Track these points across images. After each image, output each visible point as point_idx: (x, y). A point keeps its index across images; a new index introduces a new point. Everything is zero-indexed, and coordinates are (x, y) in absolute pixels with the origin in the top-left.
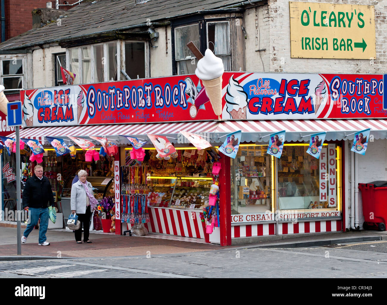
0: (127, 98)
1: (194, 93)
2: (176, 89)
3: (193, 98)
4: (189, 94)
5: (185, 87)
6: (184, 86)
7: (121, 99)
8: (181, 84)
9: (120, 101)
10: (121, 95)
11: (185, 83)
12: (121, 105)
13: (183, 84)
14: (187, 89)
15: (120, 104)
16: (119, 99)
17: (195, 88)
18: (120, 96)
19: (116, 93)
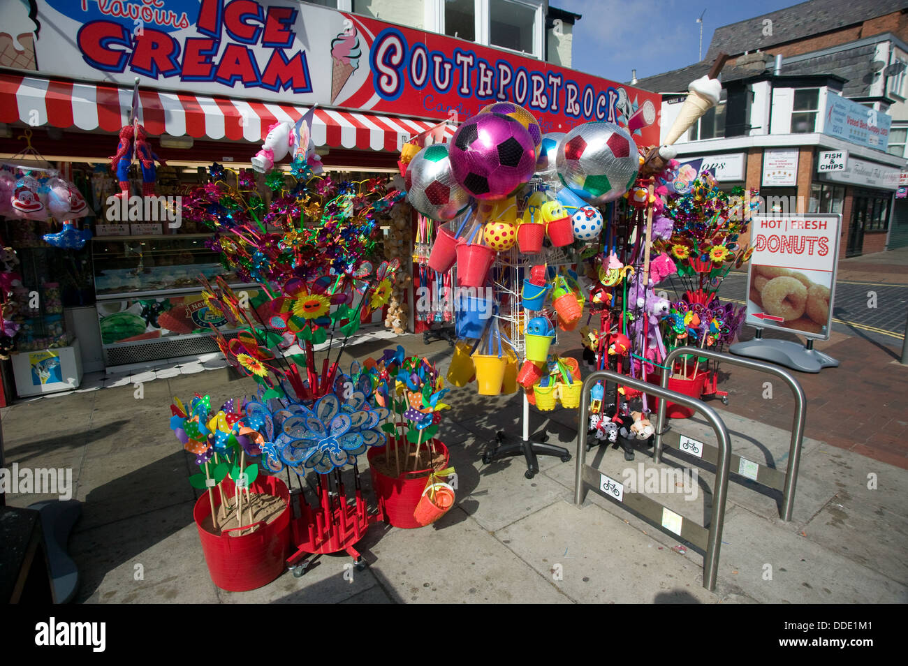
0: (503, 83)
1: (628, 111)
2: (602, 97)
3: (627, 117)
4: (621, 110)
5: (617, 99)
6: (615, 96)
7: (488, 80)
8: (611, 93)
9: (485, 83)
10: (490, 73)
11: (616, 93)
12: (489, 92)
13: (615, 93)
14: (619, 103)
15: (485, 89)
16: (483, 79)
17: (630, 105)
18: (486, 75)
19: (476, 65)
